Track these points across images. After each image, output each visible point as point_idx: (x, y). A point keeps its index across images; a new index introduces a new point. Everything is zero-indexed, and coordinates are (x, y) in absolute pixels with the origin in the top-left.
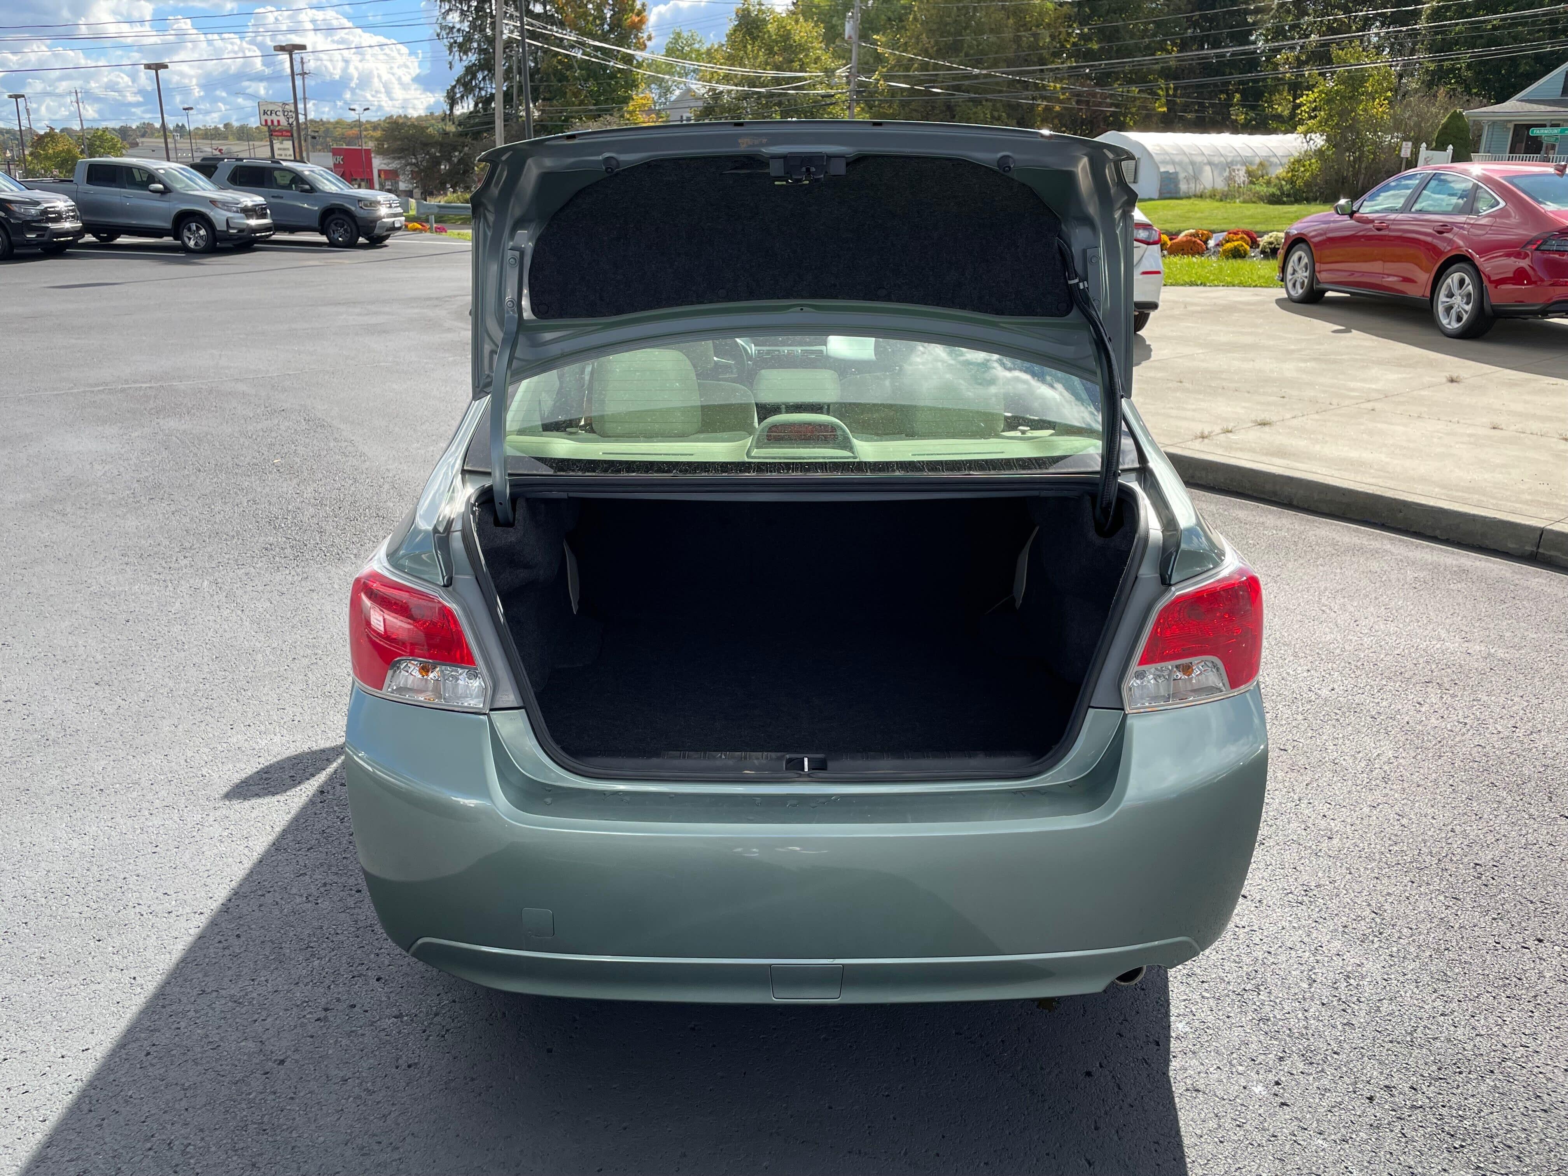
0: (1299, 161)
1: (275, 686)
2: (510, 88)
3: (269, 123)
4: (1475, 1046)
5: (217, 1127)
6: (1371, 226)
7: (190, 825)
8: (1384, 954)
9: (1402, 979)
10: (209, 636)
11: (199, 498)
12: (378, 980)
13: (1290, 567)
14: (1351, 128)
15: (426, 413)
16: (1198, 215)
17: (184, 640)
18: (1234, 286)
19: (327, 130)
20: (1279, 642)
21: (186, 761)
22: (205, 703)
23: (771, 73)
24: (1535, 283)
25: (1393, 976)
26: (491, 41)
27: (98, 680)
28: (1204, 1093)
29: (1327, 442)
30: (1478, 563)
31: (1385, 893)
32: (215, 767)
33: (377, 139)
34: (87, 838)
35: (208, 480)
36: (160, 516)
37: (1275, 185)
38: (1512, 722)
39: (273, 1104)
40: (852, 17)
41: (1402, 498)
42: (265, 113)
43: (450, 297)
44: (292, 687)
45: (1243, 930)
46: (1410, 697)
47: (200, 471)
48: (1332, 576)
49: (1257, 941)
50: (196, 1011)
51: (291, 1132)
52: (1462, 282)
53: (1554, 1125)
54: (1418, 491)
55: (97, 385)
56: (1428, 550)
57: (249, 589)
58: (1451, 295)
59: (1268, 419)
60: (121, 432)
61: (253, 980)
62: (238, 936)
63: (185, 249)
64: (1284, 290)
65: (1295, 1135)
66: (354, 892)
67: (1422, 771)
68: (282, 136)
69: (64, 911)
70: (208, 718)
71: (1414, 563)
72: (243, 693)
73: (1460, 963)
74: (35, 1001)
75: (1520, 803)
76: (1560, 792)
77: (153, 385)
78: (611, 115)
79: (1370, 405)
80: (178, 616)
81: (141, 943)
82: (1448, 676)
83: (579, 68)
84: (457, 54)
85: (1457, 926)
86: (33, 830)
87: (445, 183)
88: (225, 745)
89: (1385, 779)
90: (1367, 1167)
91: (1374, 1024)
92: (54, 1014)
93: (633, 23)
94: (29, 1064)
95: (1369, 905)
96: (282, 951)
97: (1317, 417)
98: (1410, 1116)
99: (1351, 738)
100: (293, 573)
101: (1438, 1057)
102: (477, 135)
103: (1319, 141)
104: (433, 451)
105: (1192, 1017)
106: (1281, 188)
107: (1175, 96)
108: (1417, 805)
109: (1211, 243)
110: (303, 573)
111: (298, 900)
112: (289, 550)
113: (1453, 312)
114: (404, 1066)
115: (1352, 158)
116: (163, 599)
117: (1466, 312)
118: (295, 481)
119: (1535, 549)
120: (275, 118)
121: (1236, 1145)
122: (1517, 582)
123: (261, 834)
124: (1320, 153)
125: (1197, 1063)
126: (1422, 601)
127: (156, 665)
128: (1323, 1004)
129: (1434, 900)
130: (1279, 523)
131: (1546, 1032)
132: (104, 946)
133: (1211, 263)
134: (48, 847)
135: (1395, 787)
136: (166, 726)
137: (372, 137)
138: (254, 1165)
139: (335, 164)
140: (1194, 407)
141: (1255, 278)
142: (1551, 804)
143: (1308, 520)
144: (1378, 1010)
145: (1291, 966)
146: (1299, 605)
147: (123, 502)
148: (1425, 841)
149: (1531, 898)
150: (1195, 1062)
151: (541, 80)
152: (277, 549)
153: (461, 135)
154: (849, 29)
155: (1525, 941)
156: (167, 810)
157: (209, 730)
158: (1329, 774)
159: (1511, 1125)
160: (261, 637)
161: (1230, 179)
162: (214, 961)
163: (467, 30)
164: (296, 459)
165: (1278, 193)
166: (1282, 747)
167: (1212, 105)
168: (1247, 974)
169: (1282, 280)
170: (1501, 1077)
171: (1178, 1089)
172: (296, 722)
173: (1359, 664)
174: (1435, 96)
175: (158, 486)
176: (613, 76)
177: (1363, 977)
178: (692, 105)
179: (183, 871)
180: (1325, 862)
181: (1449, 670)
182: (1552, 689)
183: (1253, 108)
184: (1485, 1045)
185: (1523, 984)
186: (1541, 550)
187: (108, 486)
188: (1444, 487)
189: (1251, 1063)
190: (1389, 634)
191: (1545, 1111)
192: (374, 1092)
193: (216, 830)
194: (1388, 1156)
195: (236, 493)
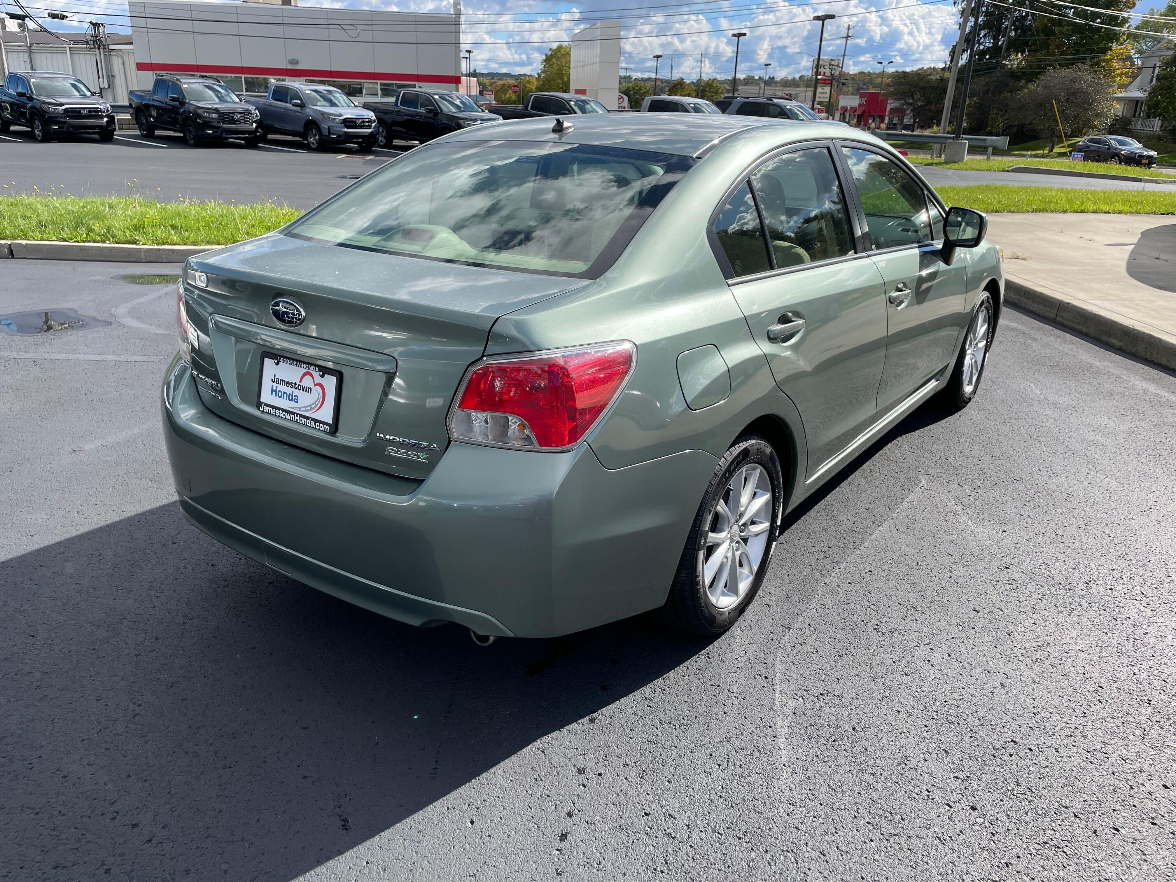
28: (545, 754)
68: (824, 83)
78: (1084, 63)
120: (824, 70)
125: (568, 740)
139: (859, 104)
171: (534, 745)
176: (1097, 31)
178: (1162, 54)
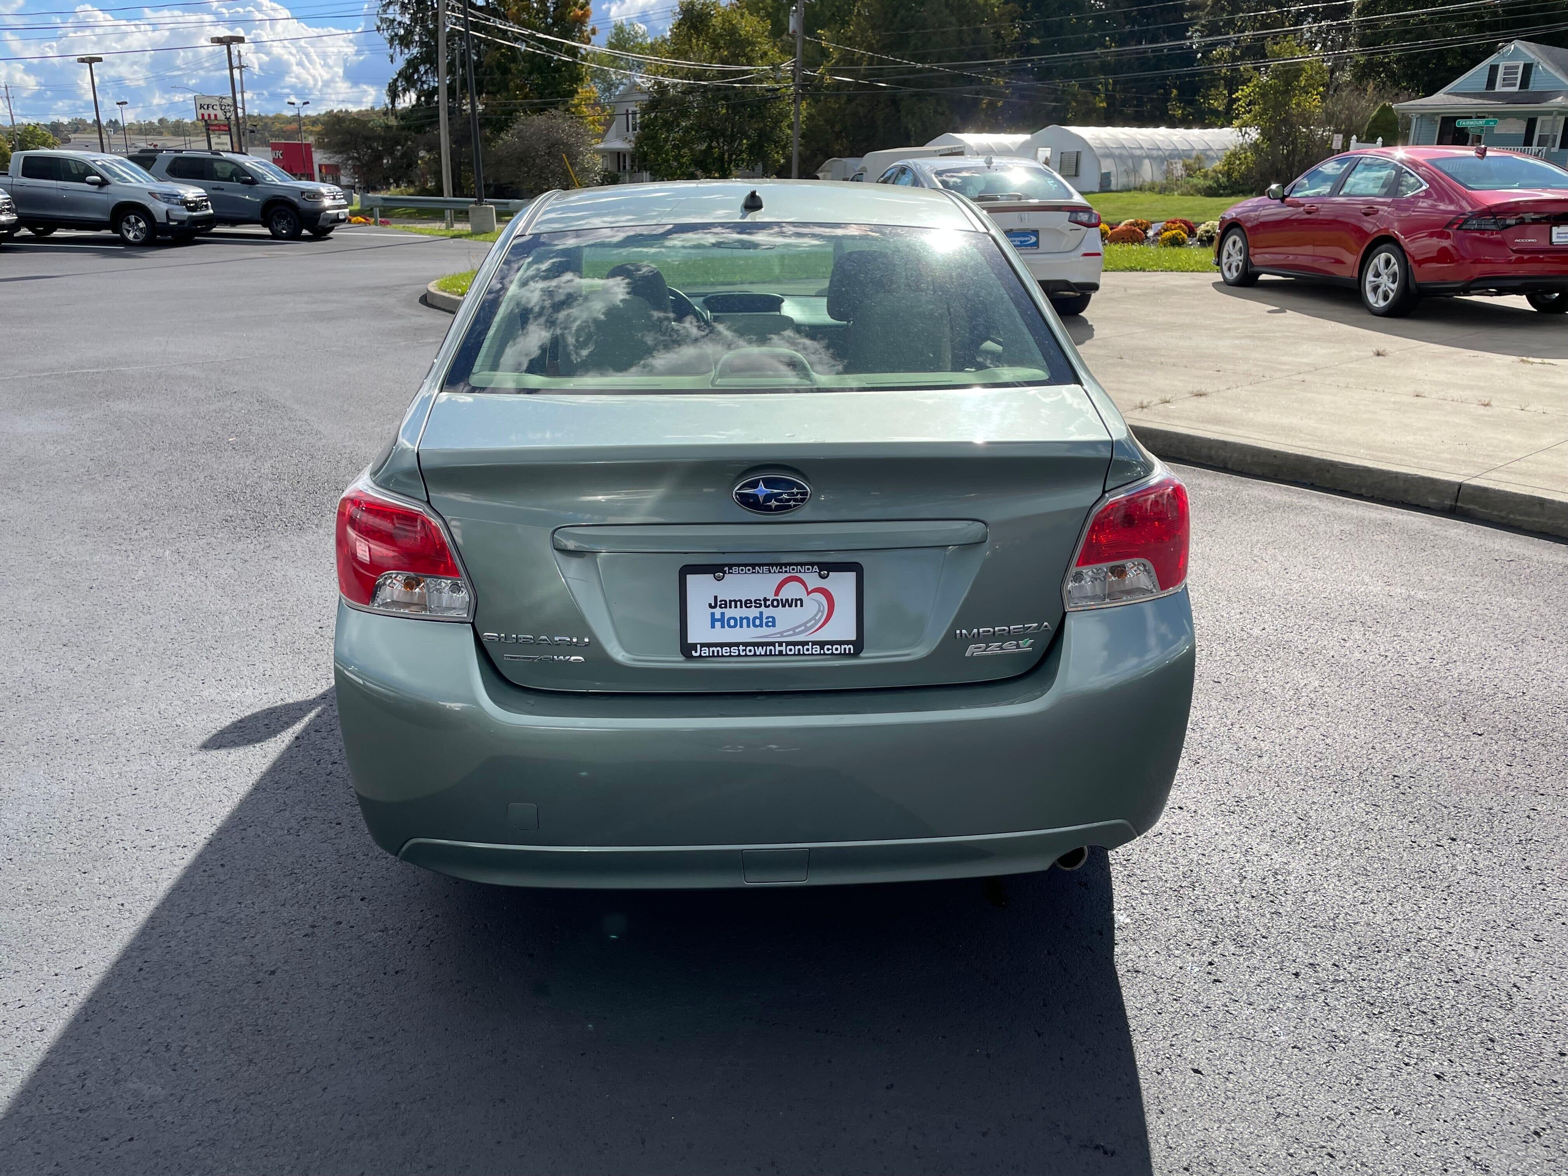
0: (1234, 154)
1: (244, 644)
2: (453, 81)
3: (206, 117)
4: (1392, 929)
5: (213, 1030)
6: (1302, 209)
7: (167, 770)
8: (1309, 853)
9: (1325, 874)
10: (175, 600)
11: (155, 474)
12: (362, 900)
13: (1225, 523)
14: (1284, 121)
15: (380, 393)
16: (1138, 207)
17: (149, 604)
18: (1172, 271)
19: (266, 124)
20: (1214, 589)
21: (159, 713)
22: (174, 661)
23: (717, 66)
24: (1457, 261)
25: (1317, 872)
26: (433, 34)
27: (65, 641)
28: (1143, 973)
29: (1259, 410)
30: (1400, 517)
31: (1310, 802)
32: (189, 718)
33: (318, 133)
34: (65, 783)
35: (163, 458)
36: (117, 491)
37: (1212, 178)
38: (1430, 654)
39: (266, 1008)
40: (796, 11)
41: (1329, 458)
42: (202, 107)
43: (398, 286)
44: (261, 645)
45: (1179, 837)
46: (1335, 635)
47: (154, 449)
48: (1264, 530)
49: (1193, 845)
50: (186, 932)
51: (285, 1032)
52: (1388, 262)
53: (1465, 993)
54: (1344, 452)
55: (42, 371)
56: (1354, 506)
57: (211, 557)
58: (1377, 275)
59: (1203, 390)
60: (71, 414)
61: (240, 903)
62: (222, 865)
63: (124, 241)
64: (1220, 275)
65: (1227, 1006)
66: (333, 825)
67: (1345, 698)
68: (219, 130)
69: (47, 848)
70: (179, 674)
71: (1340, 517)
72: (213, 651)
73: (1379, 859)
74: (25, 927)
75: (1436, 723)
76: (1473, 713)
77: (100, 370)
78: (556, 108)
79: (1300, 377)
80: (142, 583)
81: (127, 874)
82: (1371, 615)
83: (524, 60)
84: (398, 47)
85: (1376, 828)
86: (11, 777)
87: (388, 178)
88: (198, 698)
89: (1312, 706)
90: (1293, 1032)
91: (1299, 912)
92: (45, 938)
93: (576, 16)
94: (24, 982)
95: (1296, 812)
96: (267, 878)
97: (1250, 388)
98: (1332, 988)
99: (1280, 670)
100: (255, 542)
101: (1358, 939)
102: (420, 129)
103: (1254, 134)
104: (389, 429)
105: (1132, 910)
106: (1217, 181)
107: (1114, 90)
108: (1340, 726)
109: (1150, 233)
110: (265, 542)
111: (279, 832)
112: (250, 521)
113: (1380, 290)
114: (392, 972)
115: (1285, 151)
116: (126, 568)
117: (1392, 291)
118: (251, 458)
119: (1453, 503)
120: (212, 112)
121: (1173, 1016)
122: (1437, 532)
123: (239, 776)
124: (1255, 146)
125: (1137, 949)
126: (1348, 550)
127: (123, 628)
128: (1253, 897)
129: (1355, 807)
130: (1214, 484)
131: (1459, 916)
132: (90, 877)
133: (1150, 251)
134: (27, 792)
135: (1320, 712)
136: (137, 683)
137: (311, 131)
138: (251, 1061)
139: (277, 158)
140: (1132, 380)
141: (1192, 263)
142: (1465, 724)
143: (1242, 481)
144: (1304, 900)
145: (1223, 865)
146: (1233, 556)
147: (78, 479)
148: (1347, 757)
149: (1446, 804)
150: (1135, 948)
151: (485, 74)
152: (238, 521)
153: (403, 128)
154: (793, 24)
155: (1439, 840)
156: (144, 757)
157: (181, 684)
158: (1261, 703)
159: (1425, 994)
160: (227, 601)
161: (1168, 172)
162: (200, 887)
163: (408, 23)
164: (251, 437)
165: (1215, 185)
166: (1216, 680)
167: (1151, 100)
168: (1183, 873)
169: (1218, 264)
170: (1416, 955)
171: (1121, 970)
172: (267, 676)
173: (1288, 607)
174: (1365, 90)
175: (112, 464)
176: (557, 69)
177: (1289, 874)
178: (636, 98)
179: (163, 810)
180: (1256, 777)
181: (1371, 610)
182: (1467, 625)
183: (1191, 103)
184: (1401, 927)
185: (1437, 877)
186: (1459, 504)
187: (62, 464)
188: (1368, 448)
189: (1187, 948)
190: (1316, 580)
191: (1457, 982)
192: (364, 995)
193: (194, 773)
194: (1313, 1022)
195: (192, 470)
